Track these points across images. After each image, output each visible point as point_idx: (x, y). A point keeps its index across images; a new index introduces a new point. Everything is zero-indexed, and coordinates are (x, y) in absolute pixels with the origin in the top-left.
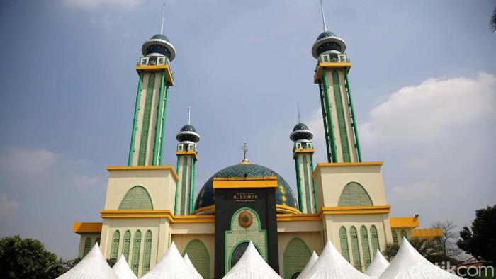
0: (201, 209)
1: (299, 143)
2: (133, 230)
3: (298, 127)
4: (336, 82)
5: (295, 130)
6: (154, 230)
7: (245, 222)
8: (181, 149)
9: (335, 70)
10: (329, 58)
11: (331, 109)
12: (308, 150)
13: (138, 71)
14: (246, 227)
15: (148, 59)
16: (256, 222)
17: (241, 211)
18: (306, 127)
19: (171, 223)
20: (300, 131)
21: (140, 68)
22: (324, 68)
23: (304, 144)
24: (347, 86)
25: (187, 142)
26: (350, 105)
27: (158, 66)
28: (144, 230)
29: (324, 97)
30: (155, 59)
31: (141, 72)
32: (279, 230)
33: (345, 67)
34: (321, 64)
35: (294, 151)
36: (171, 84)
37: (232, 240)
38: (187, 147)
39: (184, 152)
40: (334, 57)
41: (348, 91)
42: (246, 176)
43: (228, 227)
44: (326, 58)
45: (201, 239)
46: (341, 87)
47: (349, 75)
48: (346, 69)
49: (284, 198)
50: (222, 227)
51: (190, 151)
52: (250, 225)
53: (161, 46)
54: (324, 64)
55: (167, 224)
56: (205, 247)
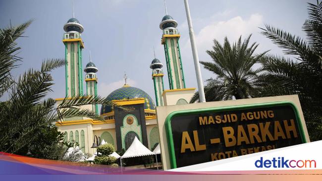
0: (104, 114)
1: (155, 70)
2: (74, 131)
3: (154, 61)
4: (172, 45)
5: (152, 63)
6: (85, 130)
7: (130, 122)
8: (87, 77)
9: (172, 38)
10: (168, 32)
11: (170, 60)
12: (160, 74)
13: (64, 42)
14: (130, 124)
15: (68, 35)
16: (135, 121)
17: (128, 116)
18: (159, 61)
19: (92, 125)
20: (155, 64)
21: (64, 41)
22: (166, 37)
23: (158, 71)
24: (178, 47)
25: (91, 73)
26: (180, 58)
27: (75, 39)
28: (80, 130)
29: (166, 52)
30: (73, 34)
31: (66, 43)
32: (147, 124)
33: (177, 37)
34: (164, 36)
35: (152, 75)
36: (83, 48)
37: (124, 131)
38: (91, 76)
39: (90, 79)
40: (171, 31)
41: (179, 50)
42: (128, 98)
43: (122, 125)
44: (167, 32)
45: (109, 131)
46: (175, 48)
47: (179, 41)
48: (177, 38)
49: (148, 105)
50: (119, 125)
51: (93, 79)
52: (132, 123)
53: (75, 26)
54: (166, 35)
55: (91, 126)
56: (111, 135)
